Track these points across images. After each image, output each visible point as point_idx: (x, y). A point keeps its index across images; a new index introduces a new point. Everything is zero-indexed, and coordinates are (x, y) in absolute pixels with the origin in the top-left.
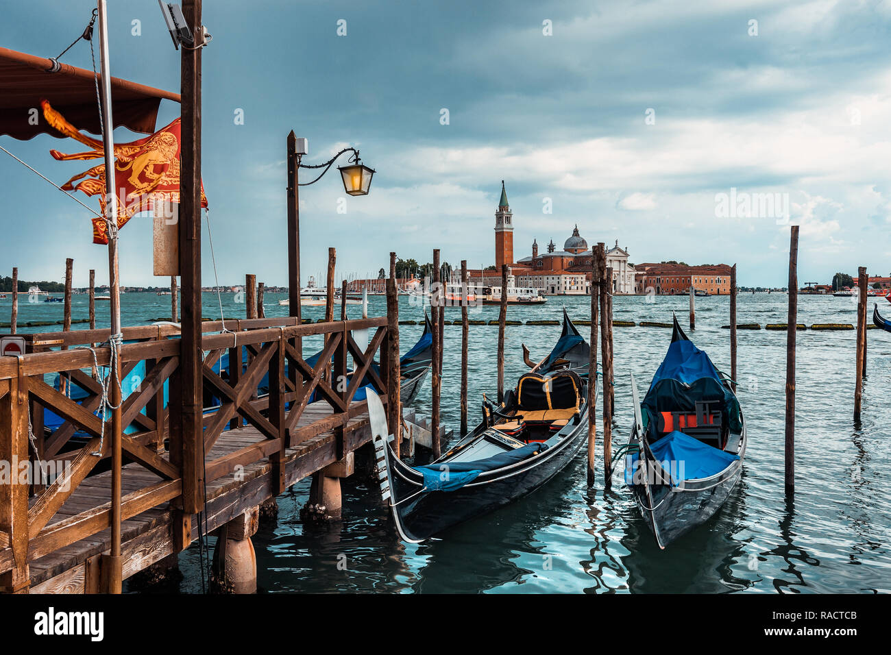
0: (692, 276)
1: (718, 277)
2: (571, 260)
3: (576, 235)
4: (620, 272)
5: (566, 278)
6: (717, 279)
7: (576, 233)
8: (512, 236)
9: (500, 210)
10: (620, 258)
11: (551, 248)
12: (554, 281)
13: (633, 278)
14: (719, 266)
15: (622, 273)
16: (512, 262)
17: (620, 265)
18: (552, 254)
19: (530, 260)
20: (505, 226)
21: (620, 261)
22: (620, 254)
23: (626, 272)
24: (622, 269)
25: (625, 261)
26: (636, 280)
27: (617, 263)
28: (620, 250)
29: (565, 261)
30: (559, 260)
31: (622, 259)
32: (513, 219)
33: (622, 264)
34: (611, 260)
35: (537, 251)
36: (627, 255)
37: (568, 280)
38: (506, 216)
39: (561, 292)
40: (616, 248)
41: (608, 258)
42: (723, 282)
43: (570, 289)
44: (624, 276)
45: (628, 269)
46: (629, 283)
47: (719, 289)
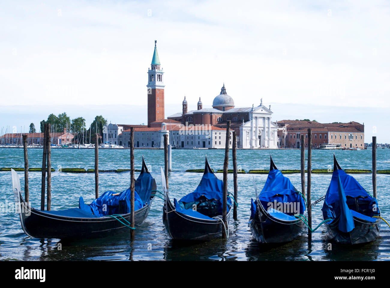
0: (329, 133)
1: (351, 133)
2: (220, 116)
3: (224, 93)
4: (264, 128)
6: (350, 135)
7: (223, 91)
8: (163, 93)
9: (152, 69)
10: (264, 116)
11: (200, 106)
12: (205, 136)
13: (276, 134)
14: (351, 123)
15: (266, 130)
16: (163, 117)
17: (264, 122)
18: (200, 111)
19: (180, 115)
20: (158, 83)
21: (264, 118)
22: (264, 112)
23: (270, 129)
24: (267, 126)
25: (269, 118)
26: (278, 135)
27: (262, 120)
28: (264, 108)
29: (214, 118)
30: (209, 116)
31: (266, 116)
32: (164, 77)
33: (266, 121)
34: (256, 117)
35: (186, 107)
36: (270, 113)
37: (218, 135)
38: (157, 74)
39: (212, 146)
40: (261, 105)
41: (254, 115)
42: (354, 138)
43: (220, 144)
44: (268, 132)
45: (271, 126)
46: (272, 139)
47: (351, 144)
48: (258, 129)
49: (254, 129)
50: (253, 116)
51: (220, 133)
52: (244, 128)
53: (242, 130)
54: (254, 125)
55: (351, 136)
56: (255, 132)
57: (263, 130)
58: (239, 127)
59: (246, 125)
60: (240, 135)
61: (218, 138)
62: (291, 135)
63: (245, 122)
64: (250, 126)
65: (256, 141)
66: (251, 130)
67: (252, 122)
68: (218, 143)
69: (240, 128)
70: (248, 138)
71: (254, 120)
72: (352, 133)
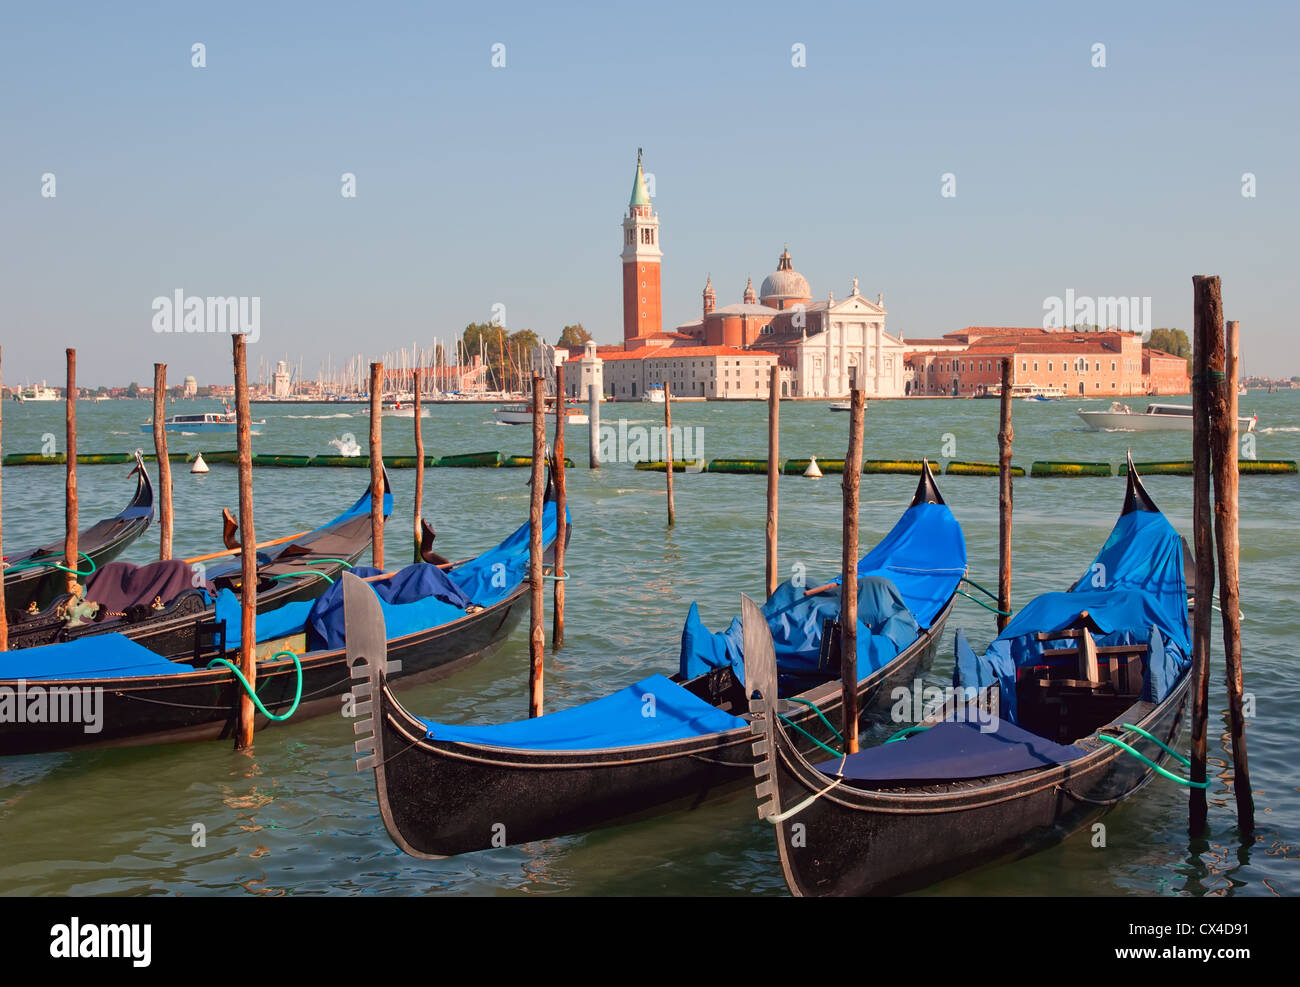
0: (1015, 356)
1: (1081, 356)
2: (765, 323)
3: (785, 268)
4: (864, 348)
5: (727, 363)
8: (656, 273)
9: (631, 215)
10: (862, 319)
12: (704, 369)
13: (900, 361)
15: (870, 352)
16: (659, 327)
17: (863, 334)
20: (642, 248)
21: (863, 324)
22: (862, 309)
23: (881, 350)
24: (871, 342)
25: (875, 325)
26: (906, 365)
27: (858, 329)
30: (739, 322)
31: (868, 320)
33: (871, 331)
34: (840, 323)
36: (880, 312)
37: (732, 367)
38: (642, 227)
39: (716, 393)
40: (853, 295)
41: (833, 319)
42: (1092, 368)
43: (739, 387)
44: (876, 357)
45: (884, 341)
46: (888, 373)
47: (1082, 384)
48: (846, 350)
49: (834, 352)
50: (831, 320)
51: (738, 363)
52: (805, 350)
53: (802, 354)
54: (835, 341)
55: (1082, 365)
56: (840, 358)
57: (863, 354)
58: (795, 348)
59: (809, 343)
60: (799, 365)
61: (732, 374)
62: (941, 363)
63: (810, 334)
64: (824, 344)
65: (840, 379)
66: (827, 354)
67: (828, 335)
68: (733, 385)
69: (798, 350)
70: (817, 373)
71: (834, 331)
72: (1084, 356)
